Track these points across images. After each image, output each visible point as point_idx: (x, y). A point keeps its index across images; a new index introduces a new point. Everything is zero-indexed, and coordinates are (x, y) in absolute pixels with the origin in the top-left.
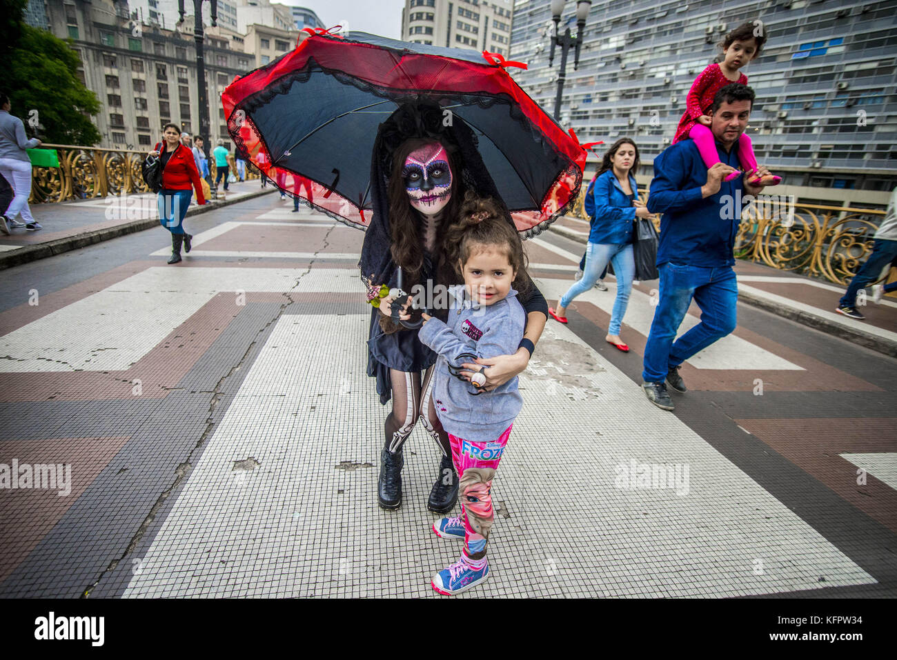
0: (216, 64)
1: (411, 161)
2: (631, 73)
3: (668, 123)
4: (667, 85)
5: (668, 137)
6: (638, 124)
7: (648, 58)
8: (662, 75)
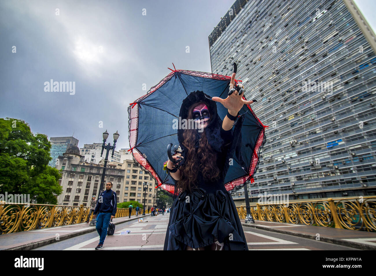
0: (110, 174)
1: (195, 110)
2: (268, 161)
3: (290, 177)
4: (284, 163)
5: (293, 182)
6: (278, 179)
7: (272, 155)
8: (280, 160)
